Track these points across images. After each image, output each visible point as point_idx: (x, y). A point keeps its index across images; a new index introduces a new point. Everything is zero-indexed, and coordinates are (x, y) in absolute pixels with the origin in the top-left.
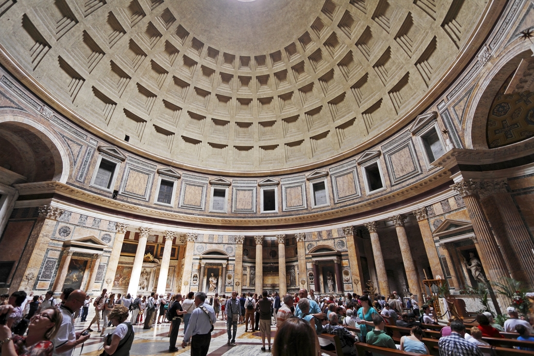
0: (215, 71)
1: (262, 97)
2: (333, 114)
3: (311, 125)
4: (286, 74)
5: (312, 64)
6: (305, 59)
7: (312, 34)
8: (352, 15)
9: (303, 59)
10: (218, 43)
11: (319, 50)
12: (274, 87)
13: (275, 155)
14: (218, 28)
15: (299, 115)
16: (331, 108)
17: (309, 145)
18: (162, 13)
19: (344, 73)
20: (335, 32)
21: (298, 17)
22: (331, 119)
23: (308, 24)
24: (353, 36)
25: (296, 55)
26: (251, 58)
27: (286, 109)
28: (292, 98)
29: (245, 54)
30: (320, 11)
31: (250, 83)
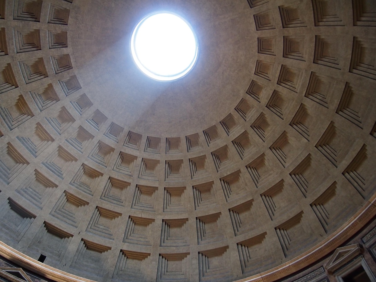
0: (159, 161)
1: (225, 175)
2: (330, 158)
3: (305, 187)
4: (248, 138)
5: (275, 111)
6: (264, 110)
7: (260, 81)
8: (293, 37)
9: (262, 111)
10: (158, 130)
11: (275, 92)
12: (237, 157)
13: (266, 250)
14: (154, 114)
15: (282, 180)
16: (323, 151)
17: (313, 216)
18: (93, 115)
19: (318, 101)
20: (284, 64)
21: (236, 71)
22: (330, 165)
23: (250, 72)
24: (306, 57)
25: (251, 111)
26: (200, 134)
27: (263, 180)
28: (266, 163)
29: (190, 132)
30: (257, 53)
31: (206, 164)
